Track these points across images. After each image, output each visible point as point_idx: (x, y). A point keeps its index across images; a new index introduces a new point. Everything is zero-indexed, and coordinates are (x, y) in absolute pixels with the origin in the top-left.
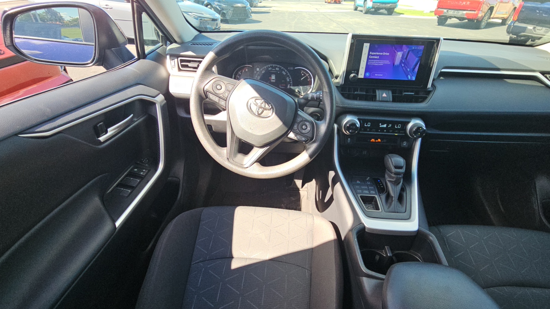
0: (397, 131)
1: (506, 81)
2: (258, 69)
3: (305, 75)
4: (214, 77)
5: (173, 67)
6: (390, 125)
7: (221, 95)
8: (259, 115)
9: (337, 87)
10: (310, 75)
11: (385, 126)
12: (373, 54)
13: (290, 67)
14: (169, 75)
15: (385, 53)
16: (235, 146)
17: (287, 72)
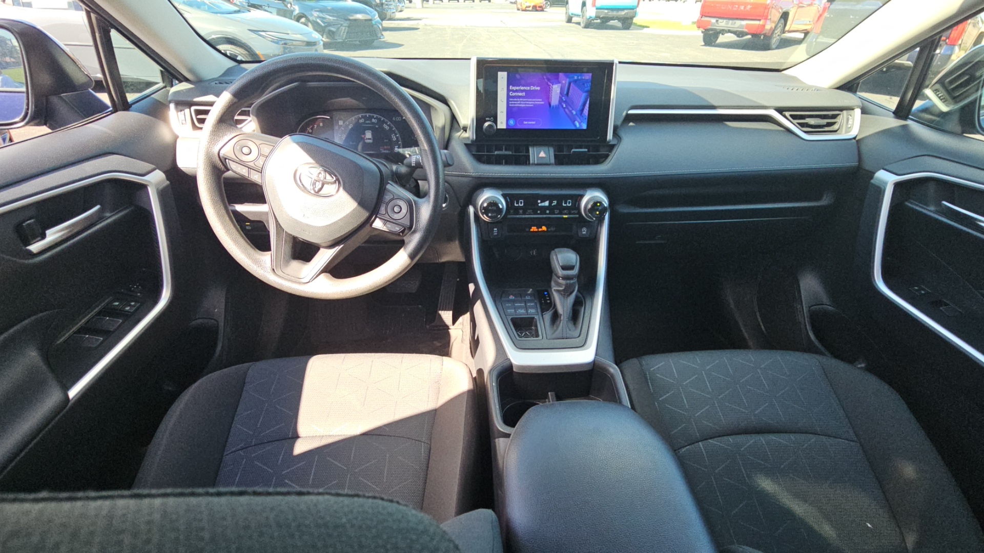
0: (566, 211)
1: (729, 127)
2: (341, 122)
4: (236, 134)
5: (182, 124)
6: (555, 203)
7: (251, 164)
8: (317, 193)
9: (466, 145)
11: (547, 203)
12: (515, 88)
13: (395, 117)
14: (176, 137)
15: (534, 86)
16: (286, 249)
17: (392, 125)
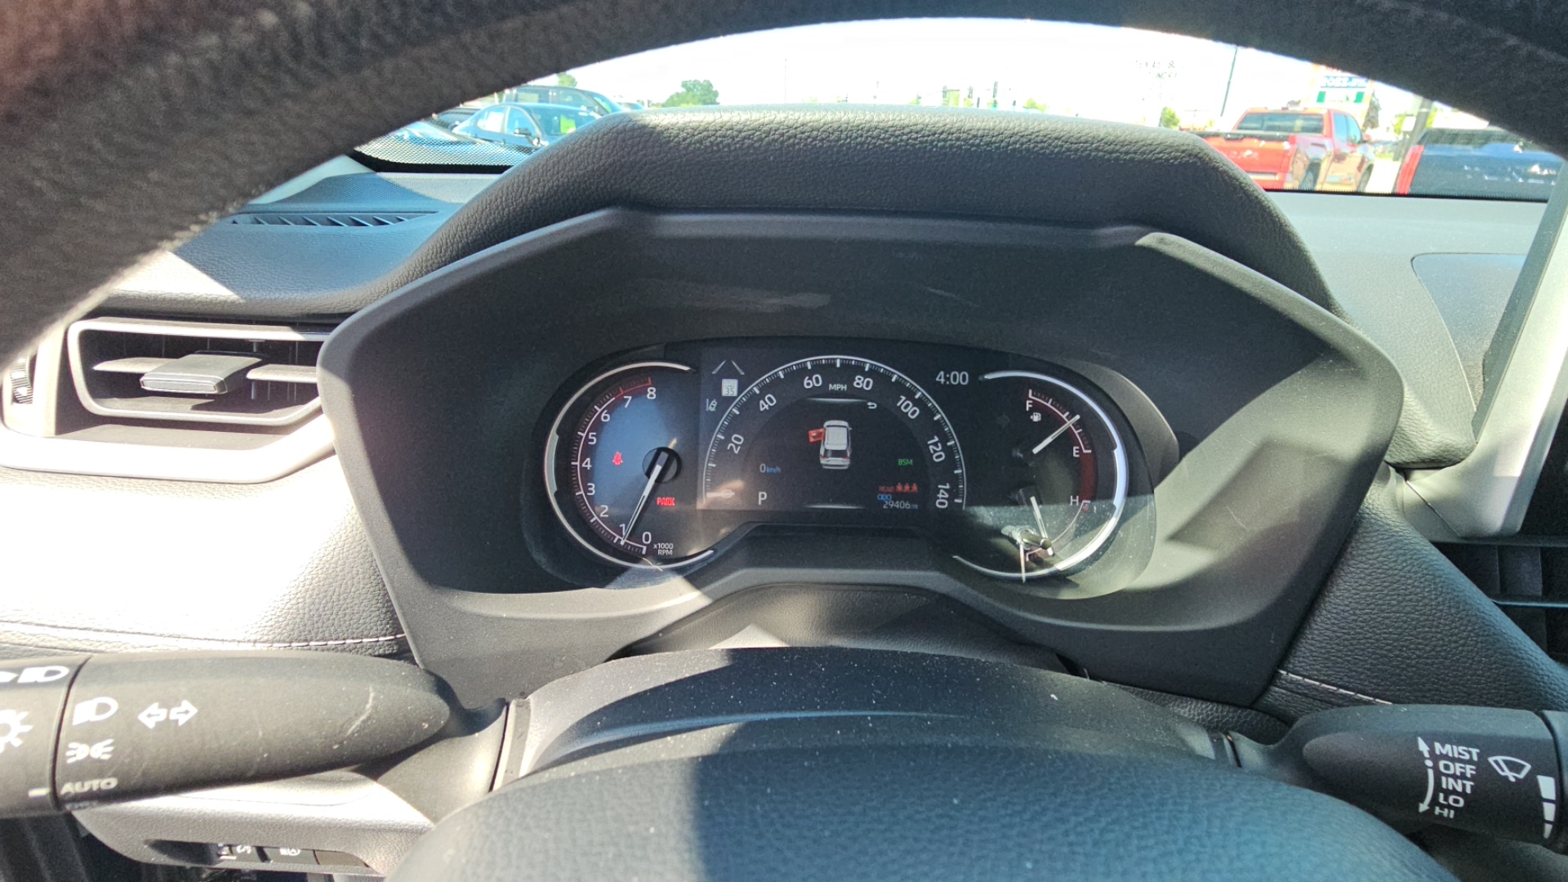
2: (729, 387)
3: (1051, 422)
5: (15, 400)
10: (1089, 423)
13: (947, 372)
17: (932, 403)
